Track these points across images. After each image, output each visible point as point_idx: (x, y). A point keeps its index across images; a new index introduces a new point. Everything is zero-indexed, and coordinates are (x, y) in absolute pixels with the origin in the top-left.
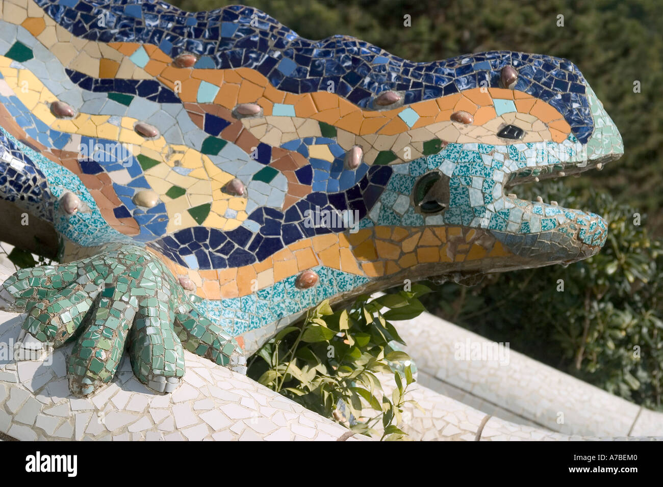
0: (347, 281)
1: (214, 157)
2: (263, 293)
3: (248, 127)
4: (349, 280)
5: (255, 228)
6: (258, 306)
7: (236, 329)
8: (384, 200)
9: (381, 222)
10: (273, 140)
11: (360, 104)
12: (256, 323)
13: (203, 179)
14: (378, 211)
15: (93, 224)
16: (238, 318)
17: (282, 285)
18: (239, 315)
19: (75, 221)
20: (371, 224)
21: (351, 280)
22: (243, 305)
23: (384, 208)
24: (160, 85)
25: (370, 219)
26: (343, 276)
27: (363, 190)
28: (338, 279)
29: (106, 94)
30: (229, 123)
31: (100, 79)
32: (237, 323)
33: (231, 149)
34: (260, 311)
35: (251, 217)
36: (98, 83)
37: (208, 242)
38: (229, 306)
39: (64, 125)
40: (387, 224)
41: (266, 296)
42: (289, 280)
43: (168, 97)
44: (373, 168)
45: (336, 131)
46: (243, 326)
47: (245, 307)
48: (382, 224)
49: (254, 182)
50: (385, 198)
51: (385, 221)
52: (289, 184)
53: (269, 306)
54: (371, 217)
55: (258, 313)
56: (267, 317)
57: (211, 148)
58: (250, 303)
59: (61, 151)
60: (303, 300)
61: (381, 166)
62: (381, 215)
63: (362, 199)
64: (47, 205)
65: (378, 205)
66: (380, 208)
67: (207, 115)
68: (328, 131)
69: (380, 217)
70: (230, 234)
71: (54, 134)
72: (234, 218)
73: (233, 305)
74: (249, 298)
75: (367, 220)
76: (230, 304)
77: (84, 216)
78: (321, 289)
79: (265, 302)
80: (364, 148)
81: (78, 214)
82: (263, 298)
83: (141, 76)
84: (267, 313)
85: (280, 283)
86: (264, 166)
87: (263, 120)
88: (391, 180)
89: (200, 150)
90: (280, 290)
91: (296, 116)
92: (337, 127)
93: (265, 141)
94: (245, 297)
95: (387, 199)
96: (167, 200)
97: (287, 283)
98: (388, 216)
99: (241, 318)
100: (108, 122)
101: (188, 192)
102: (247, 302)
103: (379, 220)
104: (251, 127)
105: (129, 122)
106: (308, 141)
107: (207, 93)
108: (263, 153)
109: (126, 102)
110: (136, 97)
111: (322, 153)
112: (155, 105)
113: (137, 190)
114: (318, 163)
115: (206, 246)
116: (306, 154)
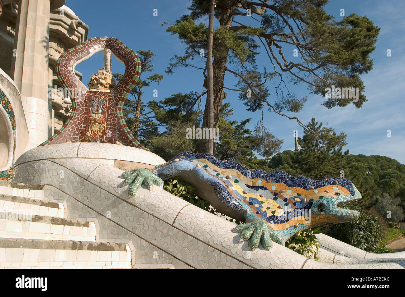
0: (305, 226)
1: (276, 201)
6: (286, 232)
7: (282, 236)
10: (288, 197)
11: (305, 189)
12: (286, 235)
13: (274, 206)
15: (252, 215)
16: (282, 234)
17: (291, 227)
19: (248, 215)
22: (283, 232)
24: (264, 187)
27: (307, 207)
28: (303, 226)
29: (253, 189)
30: (278, 194)
33: (279, 199)
36: (252, 187)
39: (245, 195)
41: (288, 230)
42: (293, 226)
43: (266, 189)
44: (309, 202)
45: (301, 195)
49: (284, 206)
51: (312, 213)
52: (291, 206)
53: (289, 232)
56: (288, 234)
57: (275, 199)
60: (296, 230)
61: (311, 202)
64: (243, 211)
66: (311, 211)
67: (274, 192)
68: (299, 195)
71: (243, 197)
72: (281, 213)
78: (299, 228)
80: (307, 198)
81: (249, 213)
83: (260, 185)
86: (286, 202)
87: (285, 193)
88: (313, 205)
89: (273, 199)
91: (292, 192)
93: (286, 197)
95: (312, 208)
96: (266, 210)
101: (271, 208)
104: (283, 195)
105: (258, 194)
106: (295, 197)
107: (274, 188)
108: (285, 200)
109: (258, 190)
110: (259, 189)
111: (298, 199)
112: (263, 191)
113: (260, 208)
114: (297, 201)
115: (275, 219)
116: (295, 200)
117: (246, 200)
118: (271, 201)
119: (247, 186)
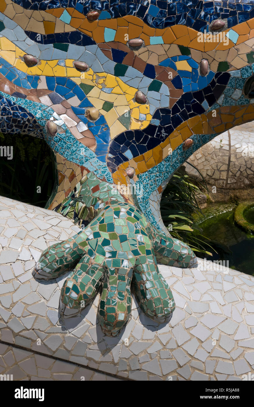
0: (207, 138)
1: (123, 77)
2: (168, 159)
3: (138, 55)
4: (207, 137)
5: (157, 122)
6: (166, 167)
7: (157, 183)
8: (226, 93)
9: (224, 104)
10: (154, 61)
11: (201, 30)
12: (166, 176)
13: (120, 94)
14: (223, 99)
15: (69, 141)
16: (158, 177)
17: (176, 151)
18: (158, 175)
19: (57, 140)
20: (218, 107)
21: (209, 137)
22: (159, 169)
23: (226, 98)
24: (81, 34)
25: (218, 104)
26: (205, 136)
27: (213, 88)
28: (202, 139)
29: (52, 45)
30: (127, 53)
31: (46, 35)
32: (157, 180)
33: (131, 71)
34: (167, 169)
35: (154, 117)
36: (46, 38)
37: (134, 139)
38: (152, 172)
39: (34, 71)
40: (228, 105)
41: (169, 160)
42: (179, 147)
43: (87, 41)
44: (217, 75)
45: (190, 51)
46: (160, 181)
47: (160, 170)
48: (225, 105)
49: (150, 92)
50: (227, 92)
51: (226, 104)
52: (170, 91)
53: (171, 165)
54: (219, 103)
55: (166, 170)
56: (171, 170)
57: (120, 72)
58: (162, 166)
59: (36, 90)
60: (186, 155)
61: (223, 72)
62: (224, 101)
63: (213, 93)
64: (39, 131)
65: (223, 96)
66: (224, 98)
67: (112, 49)
68: (185, 51)
69: (223, 102)
70: (145, 130)
71: (29, 78)
72: (145, 120)
73: (154, 171)
74: (161, 164)
75: (216, 104)
76: (152, 171)
77: (62, 136)
78: (195, 146)
79: (169, 163)
80: (209, 60)
81: (58, 135)
82: (167, 162)
83: (69, 29)
84: (170, 168)
85: (175, 151)
86: (152, 80)
87: (146, 49)
88: (229, 81)
89: (114, 74)
90: (175, 154)
91: (164, 44)
92: (190, 48)
93: (149, 62)
94: (159, 164)
95: (228, 92)
96: (103, 112)
97: (178, 149)
98: (228, 101)
99: (159, 176)
100: (58, 64)
101: (115, 105)
102: (160, 167)
103: (223, 104)
104: (139, 54)
105: (70, 63)
106: (175, 59)
107: (109, 35)
108: (149, 71)
109: (65, 49)
110: (70, 44)
111: (183, 65)
112: (82, 47)
113: (85, 109)
114: (184, 73)
115: (134, 142)
116: (174, 68)
117: (39, 88)
118: (111, 79)
119: (32, 35)
